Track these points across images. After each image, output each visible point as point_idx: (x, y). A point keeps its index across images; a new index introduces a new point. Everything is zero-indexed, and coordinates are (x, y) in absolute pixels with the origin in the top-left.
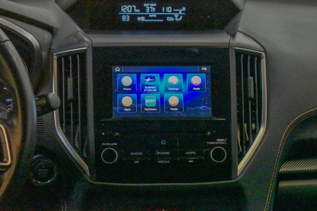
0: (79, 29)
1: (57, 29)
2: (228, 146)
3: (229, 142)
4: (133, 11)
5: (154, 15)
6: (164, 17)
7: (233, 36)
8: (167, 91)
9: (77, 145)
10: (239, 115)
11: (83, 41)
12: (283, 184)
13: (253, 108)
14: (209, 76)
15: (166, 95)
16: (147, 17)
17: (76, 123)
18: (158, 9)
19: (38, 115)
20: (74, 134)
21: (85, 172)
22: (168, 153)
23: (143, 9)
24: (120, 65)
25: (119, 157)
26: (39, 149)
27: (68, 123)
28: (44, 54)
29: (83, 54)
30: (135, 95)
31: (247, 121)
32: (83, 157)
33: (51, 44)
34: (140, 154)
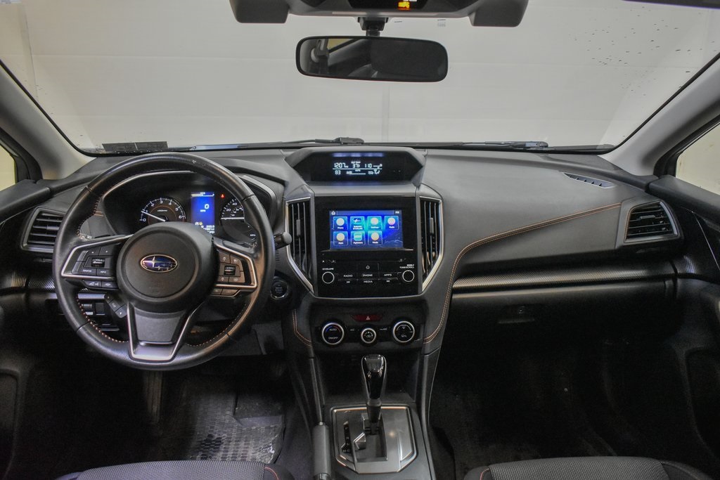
0: (304, 183)
1: (288, 182)
2: (415, 270)
3: (416, 266)
4: (343, 167)
5: (359, 170)
6: (366, 171)
7: (418, 187)
8: (370, 229)
9: (304, 269)
10: (423, 246)
11: (308, 192)
12: (455, 297)
13: (434, 241)
14: (401, 218)
15: (369, 232)
16: (354, 171)
17: (303, 253)
18: (362, 166)
19: (276, 249)
20: (302, 261)
21: (310, 290)
22: (371, 275)
23: (351, 166)
24: (335, 210)
25: (335, 278)
26: (277, 273)
27: (297, 253)
28: (279, 202)
29: (308, 202)
30: (347, 232)
31: (429, 251)
32: (308, 279)
33: (283, 195)
34: (351, 276)
